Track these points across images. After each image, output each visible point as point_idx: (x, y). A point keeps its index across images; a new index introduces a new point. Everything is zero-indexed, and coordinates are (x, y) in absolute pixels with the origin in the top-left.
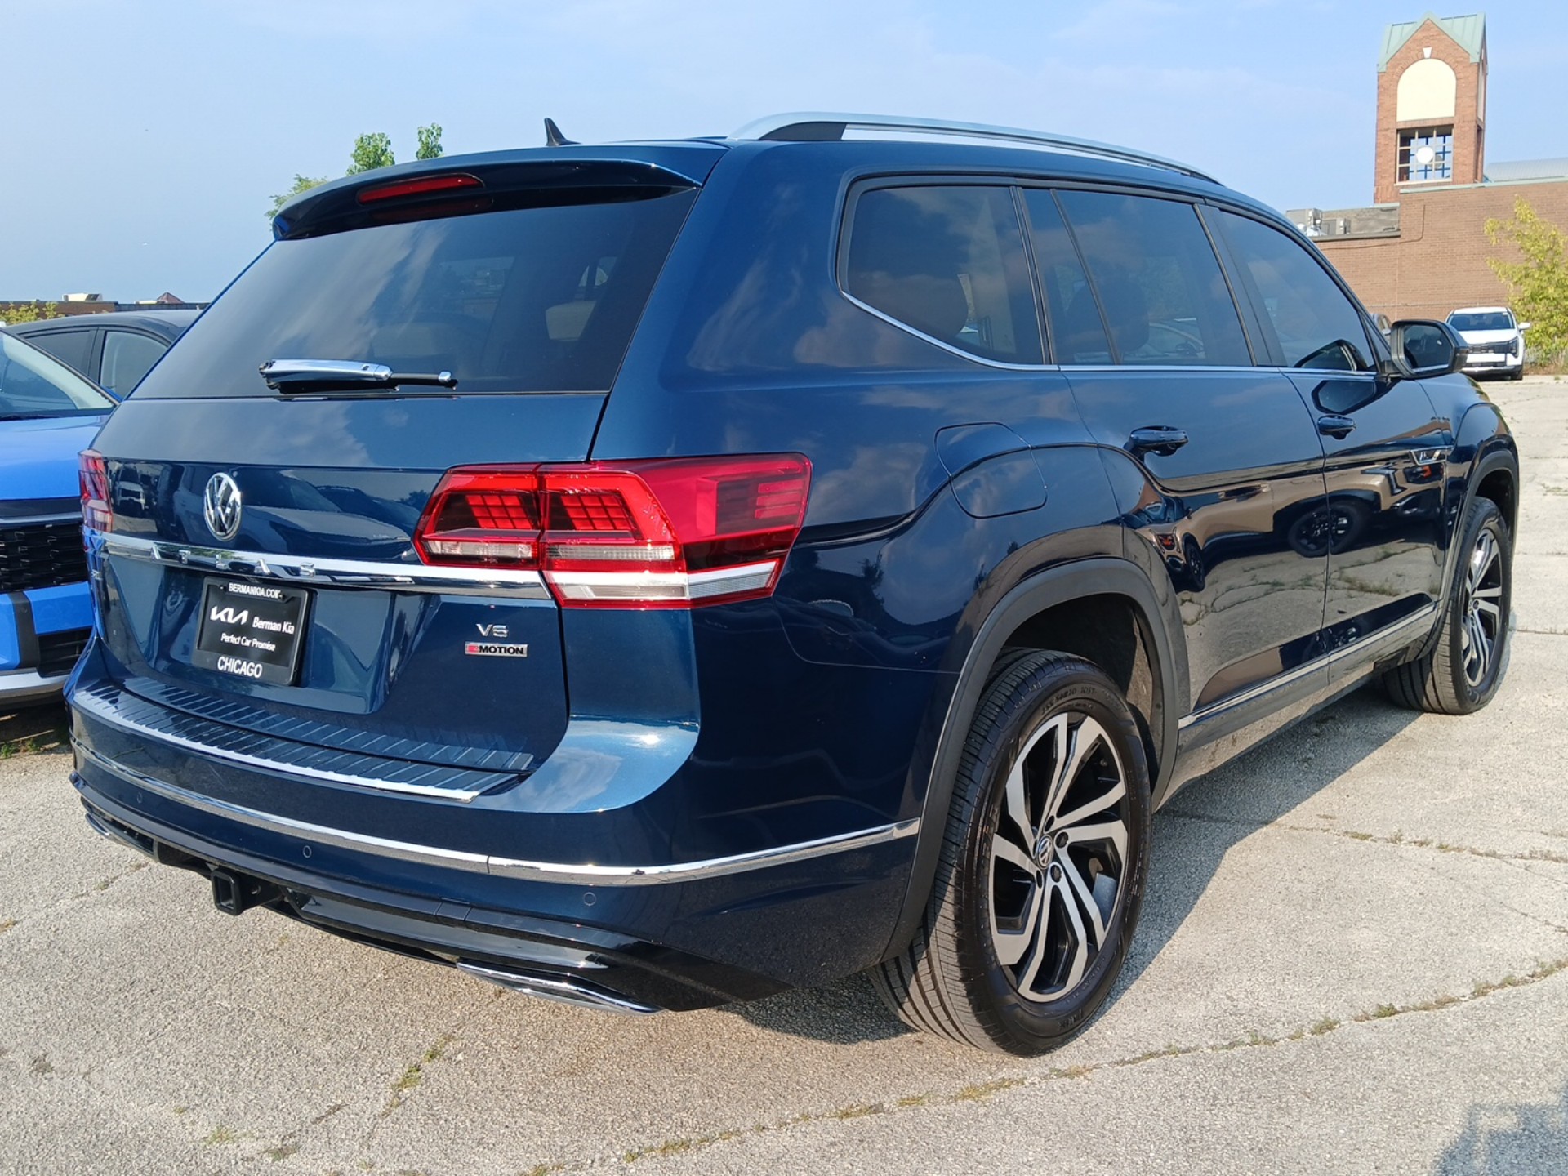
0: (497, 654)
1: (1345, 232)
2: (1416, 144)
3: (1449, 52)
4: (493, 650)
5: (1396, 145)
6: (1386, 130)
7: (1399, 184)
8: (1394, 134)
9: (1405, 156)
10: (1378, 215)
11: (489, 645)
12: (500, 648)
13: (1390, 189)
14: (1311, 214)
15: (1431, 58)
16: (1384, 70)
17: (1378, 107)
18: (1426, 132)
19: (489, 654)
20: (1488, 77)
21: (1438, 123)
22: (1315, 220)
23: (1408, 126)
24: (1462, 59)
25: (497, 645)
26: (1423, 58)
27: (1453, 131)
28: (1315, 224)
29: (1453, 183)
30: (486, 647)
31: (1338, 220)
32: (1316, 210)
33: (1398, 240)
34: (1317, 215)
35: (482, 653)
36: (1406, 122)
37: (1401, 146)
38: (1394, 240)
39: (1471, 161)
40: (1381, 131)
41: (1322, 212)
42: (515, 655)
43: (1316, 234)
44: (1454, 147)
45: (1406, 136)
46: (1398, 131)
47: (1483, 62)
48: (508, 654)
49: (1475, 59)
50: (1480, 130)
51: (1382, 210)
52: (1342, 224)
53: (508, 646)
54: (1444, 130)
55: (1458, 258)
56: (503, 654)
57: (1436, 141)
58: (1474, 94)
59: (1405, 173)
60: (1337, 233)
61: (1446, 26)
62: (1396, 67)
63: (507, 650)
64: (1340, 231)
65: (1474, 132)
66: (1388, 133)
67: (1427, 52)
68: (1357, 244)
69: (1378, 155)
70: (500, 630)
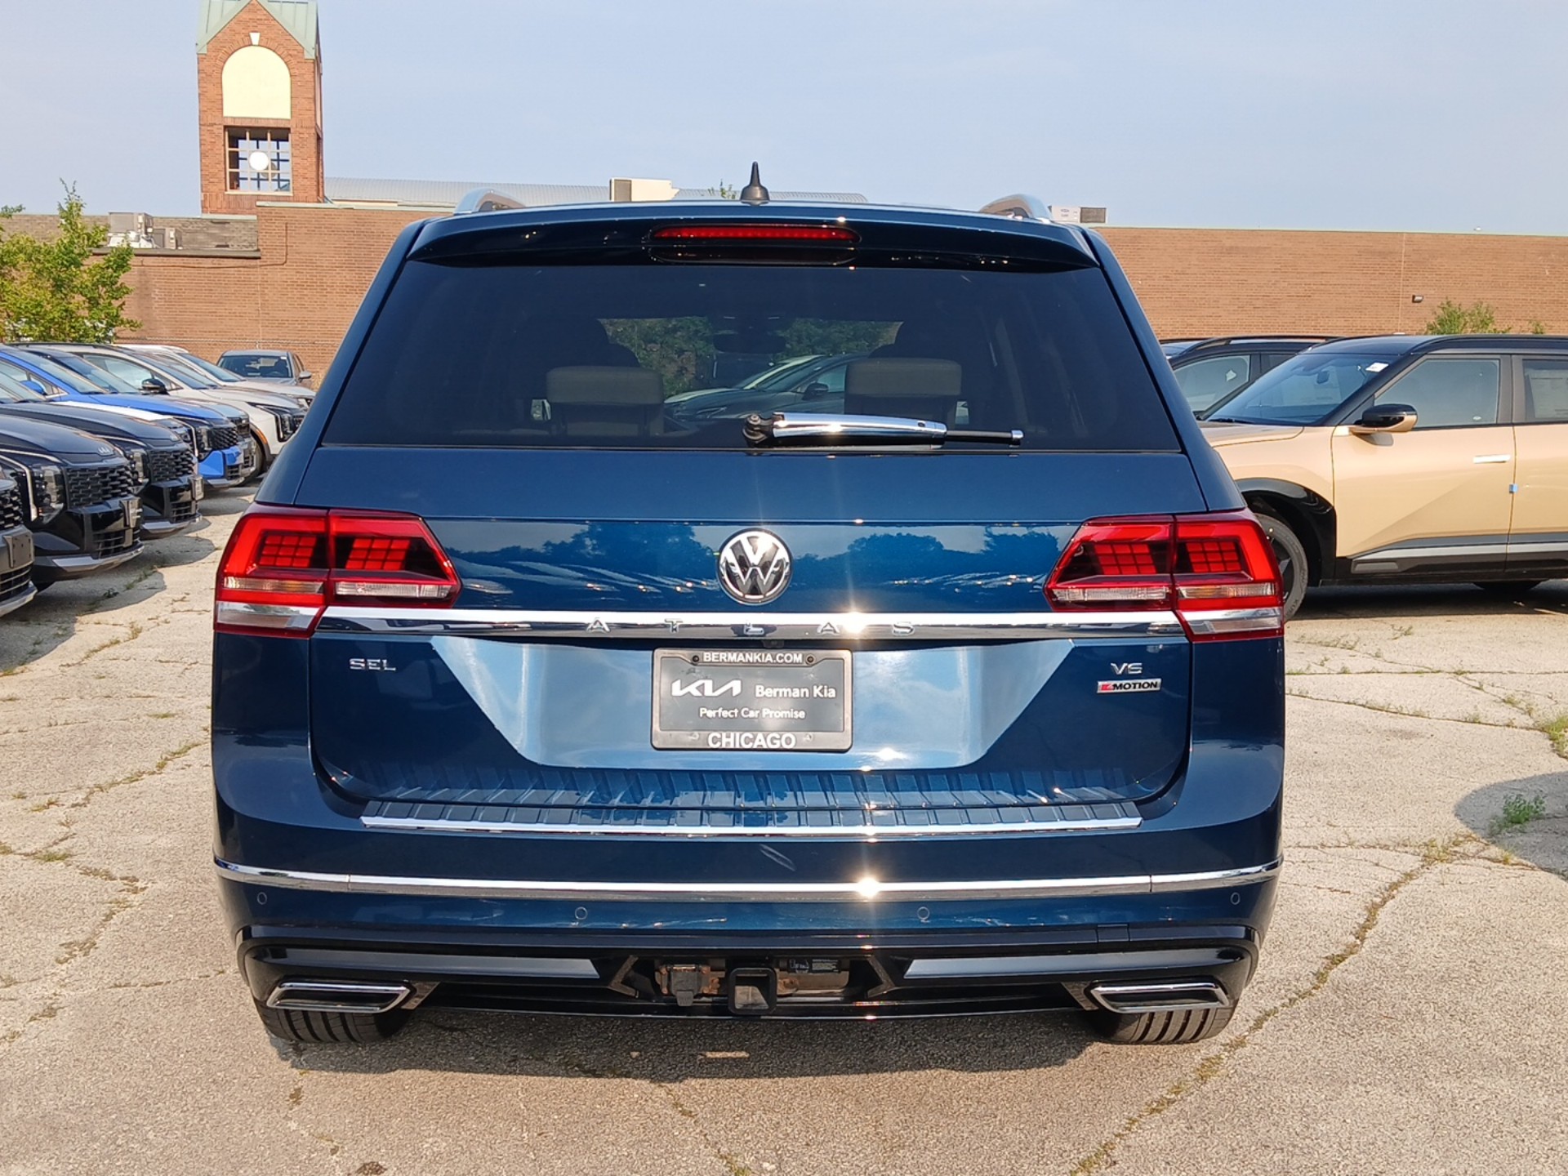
0: (1131, 690)
1: (177, 246)
2: (245, 146)
3: (281, 43)
4: (1127, 686)
5: (224, 145)
6: (212, 125)
7: (230, 192)
8: (222, 131)
9: (235, 160)
10: (208, 227)
11: (1124, 682)
12: (1135, 684)
13: (221, 199)
14: (141, 219)
15: (259, 45)
16: (205, 51)
17: (200, 95)
18: (259, 133)
19: (1123, 690)
20: (322, 77)
21: (272, 124)
22: (146, 227)
23: (238, 124)
24: (295, 53)
25: (1130, 682)
26: (251, 45)
27: (290, 136)
28: (146, 233)
29: (295, 199)
30: (1121, 685)
31: (167, 229)
32: (146, 215)
33: (258, 262)
34: (148, 221)
35: (1116, 691)
36: (234, 118)
37: (230, 147)
38: (253, 262)
39: (314, 175)
40: (204, 125)
41: (152, 218)
42: (1149, 689)
43: (149, 246)
44: (293, 156)
45: (235, 134)
46: (226, 127)
47: (317, 61)
48: (1142, 689)
49: (310, 54)
50: (319, 139)
51: (212, 221)
52: (172, 235)
53: (1142, 681)
54: (280, 134)
55: (329, 290)
56: (1137, 689)
57: (269, 145)
58: (311, 96)
59: (235, 180)
60: (167, 247)
61: (274, 8)
62: (218, 50)
63: (1141, 685)
64: (171, 245)
65: (314, 141)
66: (214, 128)
67: (255, 38)
68: (208, 262)
69: (203, 155)
70: (1134, 667)
